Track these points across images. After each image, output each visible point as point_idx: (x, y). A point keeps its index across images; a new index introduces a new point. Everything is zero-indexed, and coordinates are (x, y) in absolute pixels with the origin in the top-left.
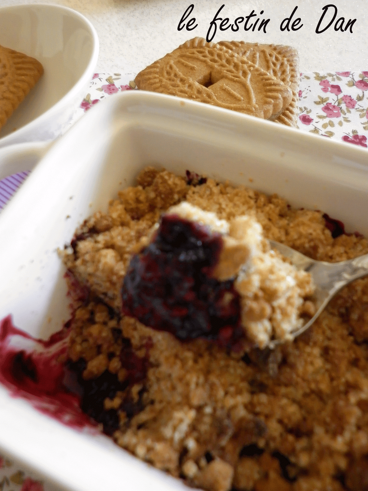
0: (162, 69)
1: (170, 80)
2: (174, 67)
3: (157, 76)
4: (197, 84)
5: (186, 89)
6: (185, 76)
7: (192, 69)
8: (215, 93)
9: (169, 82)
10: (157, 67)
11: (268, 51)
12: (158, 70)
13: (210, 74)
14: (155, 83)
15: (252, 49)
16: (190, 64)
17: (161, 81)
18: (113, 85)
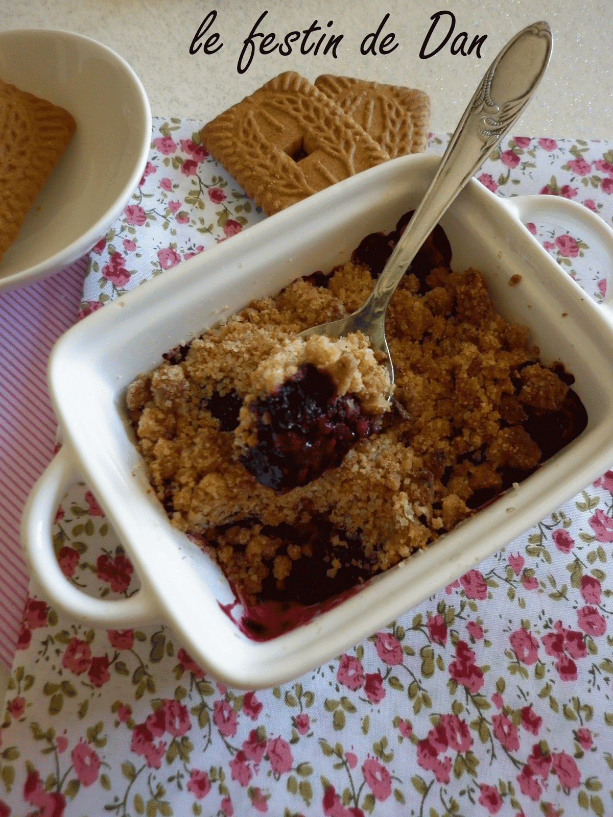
0: (237, 124)
1: (247, 144)
2: (254, 122)
3: (230, 135)
4: (284, 157)
5: (268, 162)
6: (268, 140)
7: (279, 129)
8: (305, 174)
9: (245, 148)
10: (230, 120)
11: (386, 99)
12: (231, 125)
13: (302, 140)
14: (227, 147)
15: (365, 93)
16: (276, 122)
17: (234, 144)
18: (170, 138)
